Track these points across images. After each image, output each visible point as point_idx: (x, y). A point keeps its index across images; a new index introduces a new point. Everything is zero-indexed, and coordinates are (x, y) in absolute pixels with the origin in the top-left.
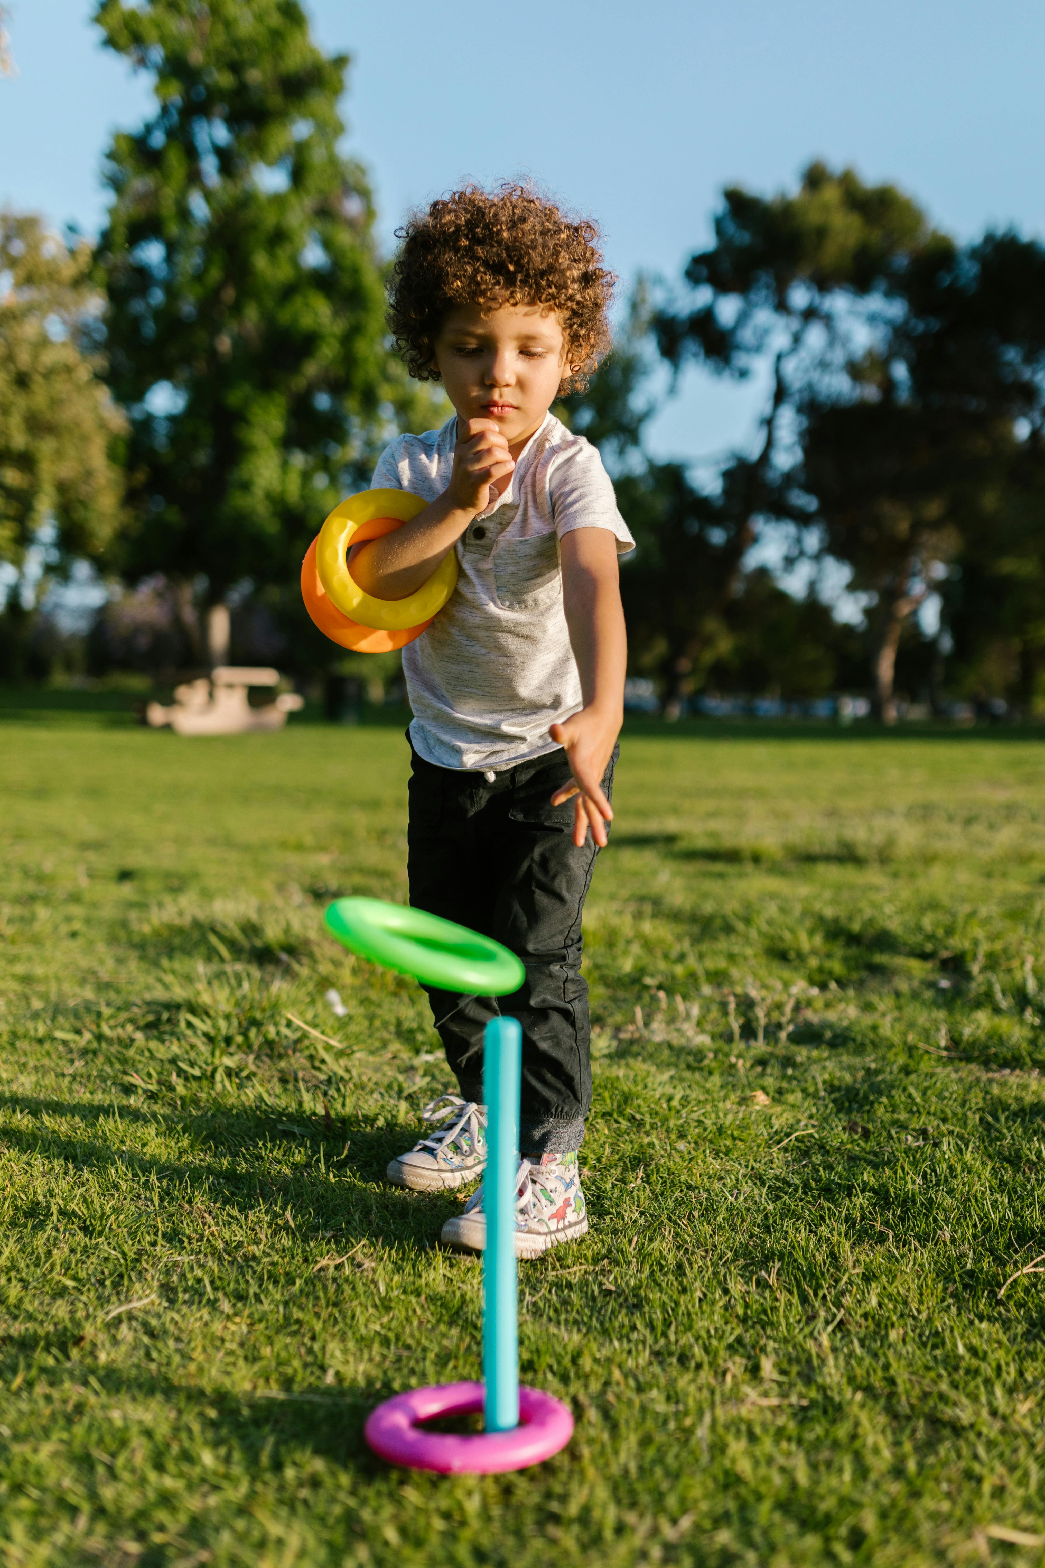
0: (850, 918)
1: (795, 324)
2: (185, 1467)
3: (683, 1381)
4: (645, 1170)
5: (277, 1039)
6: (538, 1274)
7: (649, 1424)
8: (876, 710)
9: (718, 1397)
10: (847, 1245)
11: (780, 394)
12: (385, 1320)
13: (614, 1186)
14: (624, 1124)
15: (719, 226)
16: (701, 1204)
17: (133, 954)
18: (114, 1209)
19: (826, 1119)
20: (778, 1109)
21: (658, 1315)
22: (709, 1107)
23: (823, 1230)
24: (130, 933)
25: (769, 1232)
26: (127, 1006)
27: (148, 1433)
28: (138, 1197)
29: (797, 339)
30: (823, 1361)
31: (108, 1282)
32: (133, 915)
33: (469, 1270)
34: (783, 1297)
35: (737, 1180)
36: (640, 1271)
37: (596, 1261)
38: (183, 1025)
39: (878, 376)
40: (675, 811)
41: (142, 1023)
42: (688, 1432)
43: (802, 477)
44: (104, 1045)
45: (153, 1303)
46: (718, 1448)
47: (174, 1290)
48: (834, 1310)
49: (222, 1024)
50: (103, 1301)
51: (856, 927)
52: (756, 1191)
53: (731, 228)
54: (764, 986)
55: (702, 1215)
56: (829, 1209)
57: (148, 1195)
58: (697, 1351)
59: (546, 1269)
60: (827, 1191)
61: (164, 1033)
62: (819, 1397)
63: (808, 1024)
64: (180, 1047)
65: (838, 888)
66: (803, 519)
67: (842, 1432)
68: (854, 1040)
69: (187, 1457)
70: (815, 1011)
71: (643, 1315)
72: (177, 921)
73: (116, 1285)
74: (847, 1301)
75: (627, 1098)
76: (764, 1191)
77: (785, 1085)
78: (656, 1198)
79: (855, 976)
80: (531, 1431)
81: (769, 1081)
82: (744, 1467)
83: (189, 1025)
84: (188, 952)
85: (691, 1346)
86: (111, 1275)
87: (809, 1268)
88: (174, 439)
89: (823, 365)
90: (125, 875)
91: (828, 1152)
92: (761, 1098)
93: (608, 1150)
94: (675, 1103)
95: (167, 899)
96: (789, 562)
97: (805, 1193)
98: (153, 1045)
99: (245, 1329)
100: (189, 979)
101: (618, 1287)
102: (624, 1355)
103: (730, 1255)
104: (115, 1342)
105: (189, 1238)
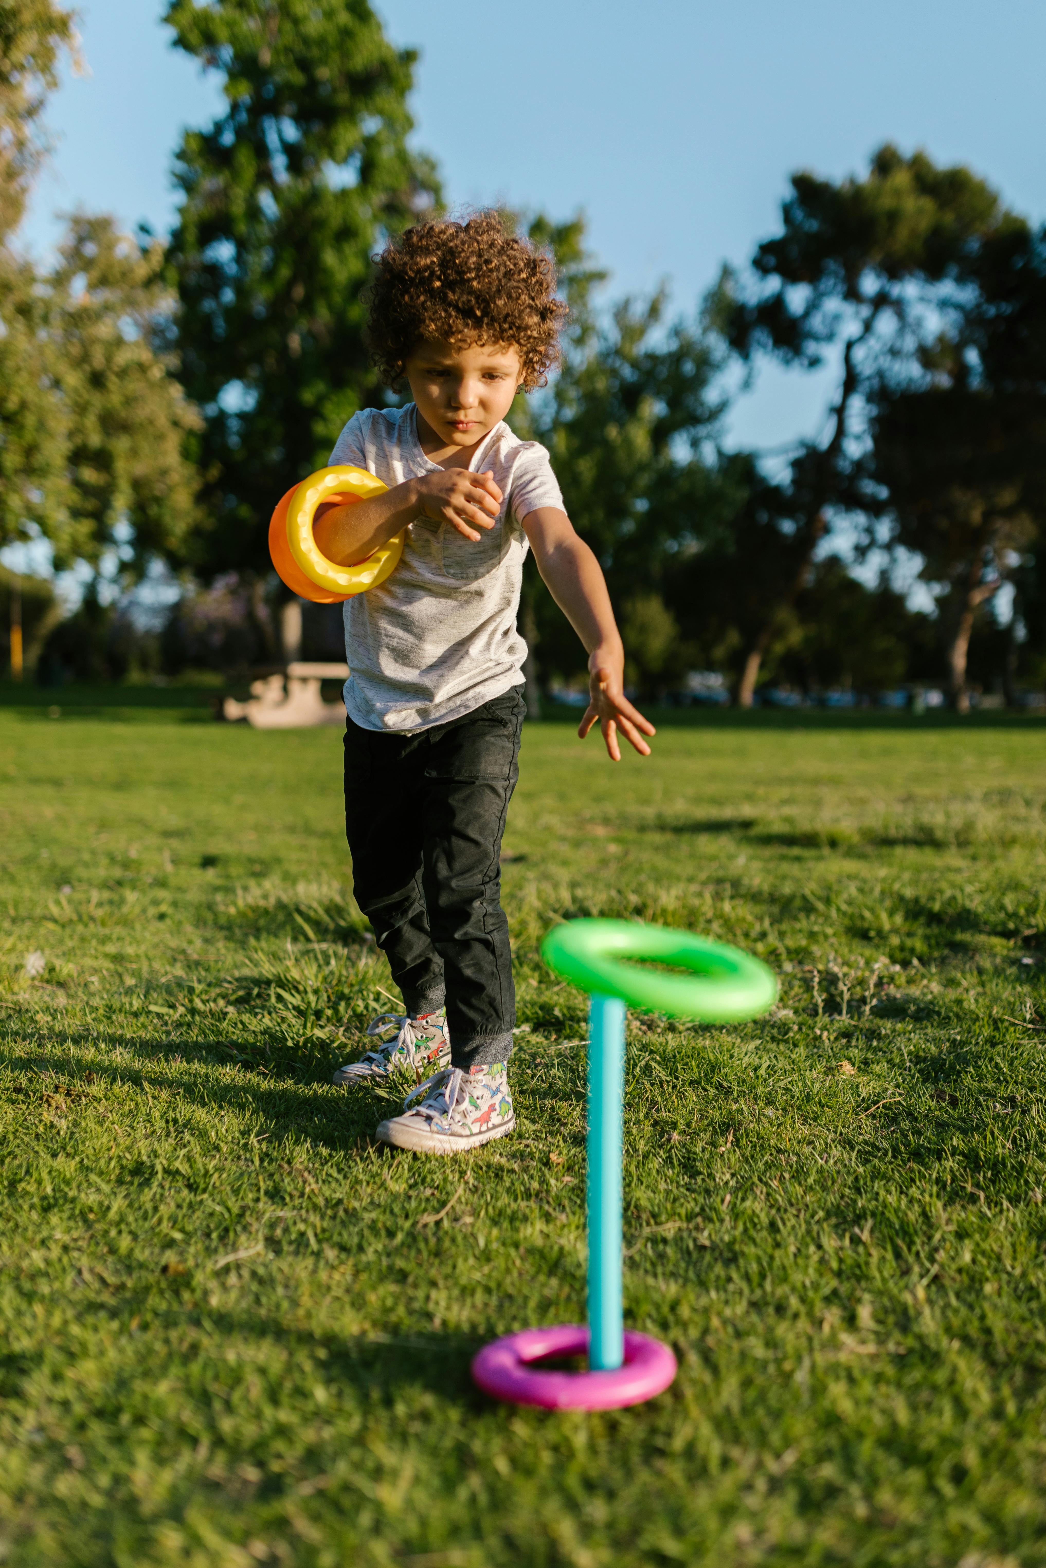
0: (932, 898)
1: (865, 311)
2: (299, 1403)
3: (782, 1329)
4: (735, 1135)
5: (365, 1012)
6: (633, 1230)
7: (749, 1368)
8: (951, 699)
9: (816, 1344)
10: (940, 1205)
11: (850, 383)
12: (486, 1270)
13: (704, 1150)
14: (712, 1092)
15: (787, 212)
16: (791, 1167)
17: (220, 935)
18: (216, 1169)
19: (913, 1088)
20: (864, 1079)
21: (754, 1268)
22: (795, 1077)
23: (914, 1191)
24: (216, 915)
25: (860, 1193)
26: (219, 983)
27: (262, 1371)
28: (239, 1158)
29: (868, 326)
30: (919, 1314)
31: (214, 1235)
32: (219, 897)
33: (564, 1226)
34: (875, 1253)
35: (826, 1144)
36: (734, 1228)
37: (690, 1217)
38: (273, 999)
39: (949, 363)
40: (750, 798)
41: (233, 998)
42: (787, 1377)
43: (872, 466)
44: (197, 1018)
45: (258, 1254)
46: (818, 1390)
47: (279, 1243)
48: (927, 1264)
49: (312, 998)
50: (210, 1252)
51: (937, 907)
52: (846, 1155)
53: (799, 215)
54: (846, 963)
55: (793, 1177)
56: (920, 1171)
57: (248, 1156)
58: (794, 1302)
59: (641, 1225)
60: (917, 1155)
61: (255, 1007)
62: (916, 1345)
63: (892, 1000)
64: (271, 1020)
65: (918, 871)
66: (874, 508)
67: (941, 1376)
68: (939, 1014)
69: (301, 1393)
70: (898, 987)
71: (738, 1268)
72: (262, 903)
73: (222, 1238)
74: (941, 1256)
75: (714, 1067)
76: (854, 1155)
77: (870, 1056)
78: (747, 1161)
79: (936, 954)
80: (634, 1370)
81: (854, 1052)
82: (846, 1406)
83: (280, 998)
84: (274, 932)
85: (787, 1298)
86: (217, 1228)
87: (902, 1226)
88: (245, 436)
89: (894, 352)
90: (208, 862)
91: (916, 1119)
92: (847, 1068)
93: (697, 1117)
94: (762, 1072)
95: (252, 883)
96: (861, 551)
97: (894, 1157)
98: (245, 1018)
99: (349, 1278)
100: (275, 957)
101: (712, 1242)
102: (722, 1305)
103: (821, 1214)
104: (225, 1288)
105: (291, 1196)
